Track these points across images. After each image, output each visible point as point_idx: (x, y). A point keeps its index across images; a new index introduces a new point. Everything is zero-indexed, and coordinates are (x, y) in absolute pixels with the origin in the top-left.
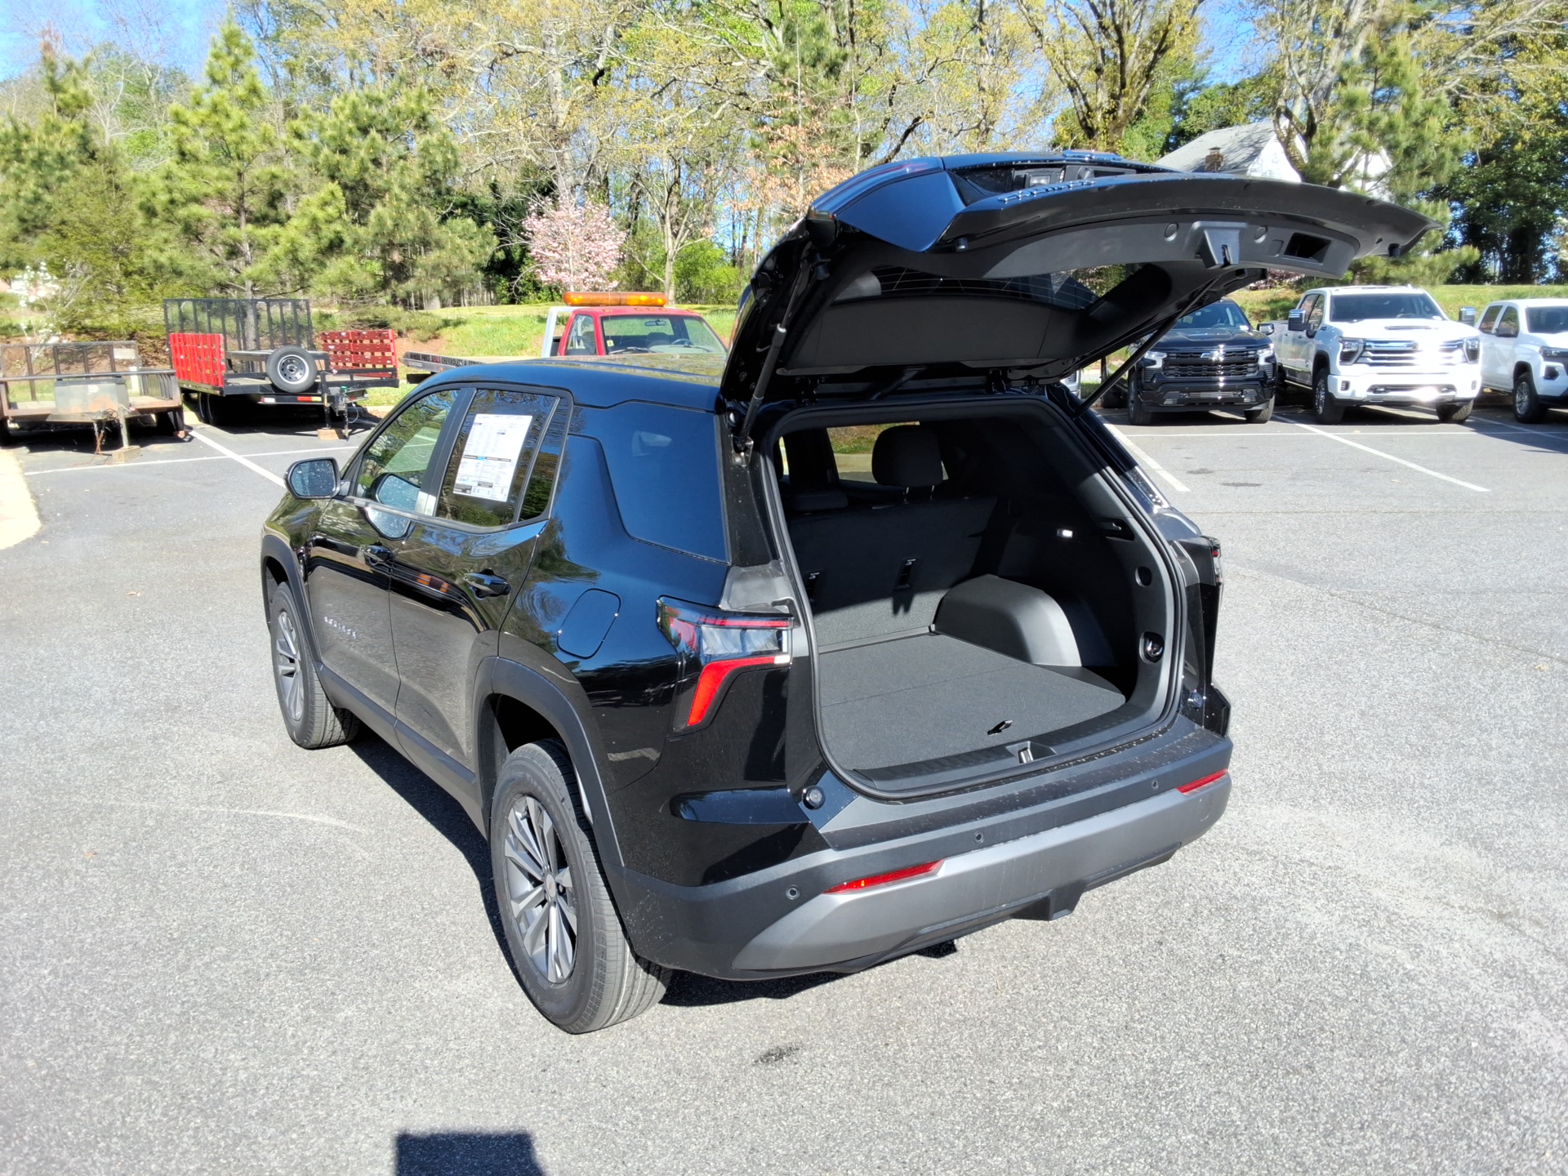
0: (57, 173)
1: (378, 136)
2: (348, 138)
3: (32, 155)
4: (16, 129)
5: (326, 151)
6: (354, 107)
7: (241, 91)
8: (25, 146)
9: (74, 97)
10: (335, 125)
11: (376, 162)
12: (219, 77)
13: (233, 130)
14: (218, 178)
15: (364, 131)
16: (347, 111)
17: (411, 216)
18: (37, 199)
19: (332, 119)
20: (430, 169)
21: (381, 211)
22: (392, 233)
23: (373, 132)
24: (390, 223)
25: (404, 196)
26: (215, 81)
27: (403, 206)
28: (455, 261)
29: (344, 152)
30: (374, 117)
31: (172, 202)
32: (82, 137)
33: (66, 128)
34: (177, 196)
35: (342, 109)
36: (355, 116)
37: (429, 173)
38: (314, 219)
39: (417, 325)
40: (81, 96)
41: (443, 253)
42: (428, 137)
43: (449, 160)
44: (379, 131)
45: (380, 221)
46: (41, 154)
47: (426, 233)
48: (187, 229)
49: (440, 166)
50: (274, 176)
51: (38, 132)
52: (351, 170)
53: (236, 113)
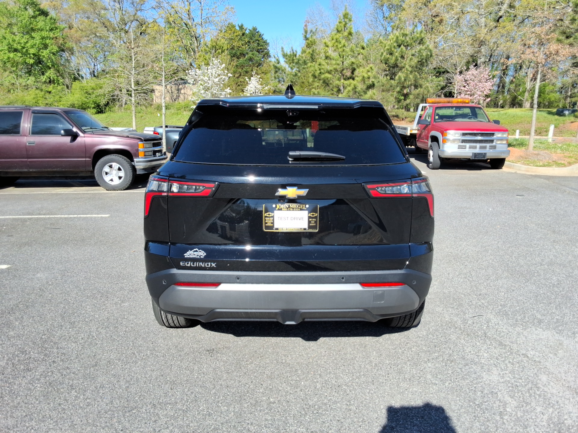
0: (303, 66)
1: (404, 48)
2: (393, 49)
3: (296, 61)
4: (293, 53)
5: (385, 54)
6: (397, 37)
7: (346, 34)
8: (295, 58)
9: (311, 41)
10: (389, 45)
11: (402, 57)
12: (340, 29)
13: (341, 48)
14: (335, 64)
15: (399, 46)
16: (394, 40)
17: (411, 76)
18: (296, 75)
19: (389, 43)
20: (421, 58)
21: (401, 75)
22: (403, 83)
23: (402, 46)
24: (403, 79)
25: (410, 69)
26: (338, 31)
27: (409, 72)
28: (426, 92)
29: (391, 54)
30: (404, 41)
31: (320, 73)
32: (312, 54)
33: (307, 52)
34: (322, 71)
35: (393, 39)
36: (397, 41)
37: (420, 60)
38: (364, 77)
39: (409, 116)
40: (313, 41)
41: (422, 90)
42: (421, 46)
43: (428, 55)
44: (405, 46)
45: (400, 78)
46: (299, 60)
47: (416, 82)
48: (324, 82)
49: (424, 57)
50: (353, 63)
51: (299, 53)
52: (392, 61)
53: (343, 41)
